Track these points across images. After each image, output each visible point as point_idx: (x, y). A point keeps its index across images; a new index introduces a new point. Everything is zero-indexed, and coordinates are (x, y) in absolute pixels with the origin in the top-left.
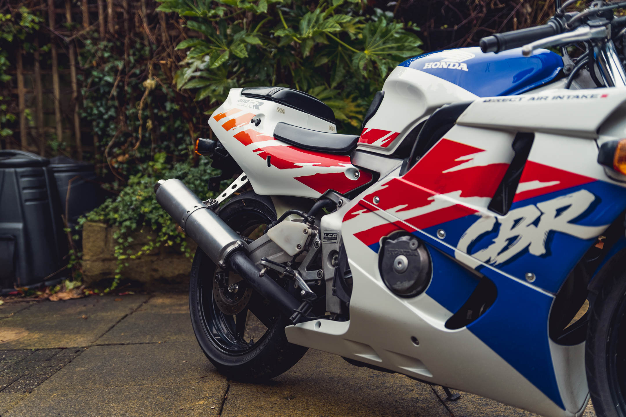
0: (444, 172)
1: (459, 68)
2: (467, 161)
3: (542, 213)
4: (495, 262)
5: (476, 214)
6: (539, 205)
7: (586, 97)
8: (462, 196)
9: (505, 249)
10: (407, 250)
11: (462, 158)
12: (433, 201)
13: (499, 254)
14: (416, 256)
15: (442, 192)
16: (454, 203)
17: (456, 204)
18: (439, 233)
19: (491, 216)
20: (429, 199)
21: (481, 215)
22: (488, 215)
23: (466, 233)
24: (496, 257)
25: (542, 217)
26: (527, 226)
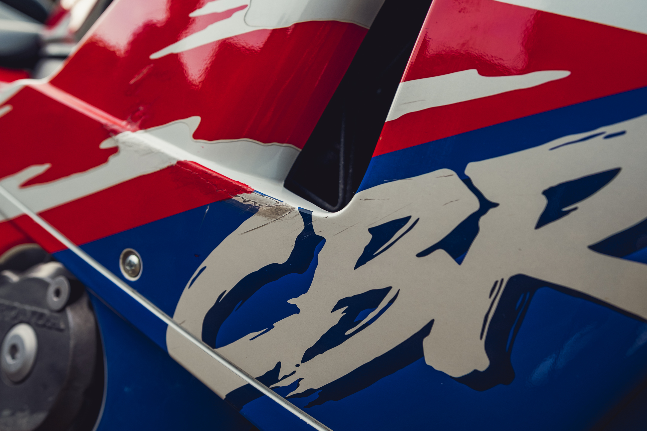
0: (155, 55)
2: (226, 14)
3: (486, 206)
4: (296, 384)
5: (239, 198)
6: (472, 168)
8: (198, 135)
10: (39, 310)
12: (115, 150)
13: (309, 355)
14: (61, 330)
16: (174, 159)
17: (179, 163)
18: (124, 263)
19: (291, 210)
20: (105, 145)
21: (255, 203)
22: (279, 204)
23: (205, 268)
24: (298, 366)
25: (483, 221)
26: (420, 255)
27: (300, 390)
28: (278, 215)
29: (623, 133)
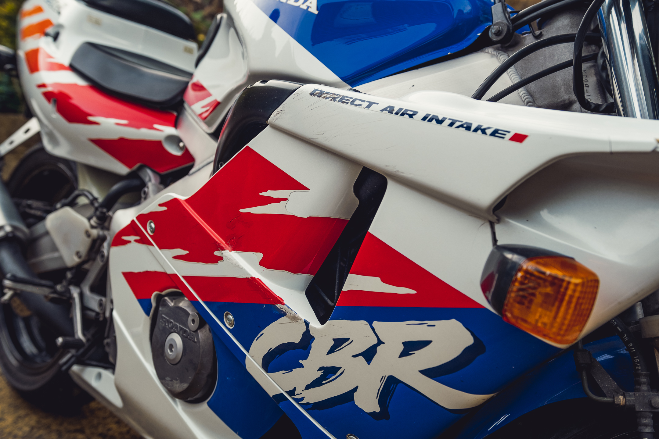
0: (242, 211)
1: (304, 7)
2: (278, 200)
3: (380, 342)
4: (302, 399)
5: (279, 306)
6: (375, 324)
7: (484, 131)
8: (262, 263)
9: (317, 383)
10: (184, 328)
11: (270, 193)
12: (221, 258)
13: (308, 387)
14: (195, 341)
15: (236, 248)
16: (250, 275)
17: (252, 277)
18: (226, 317)
19: (301, 319)
20: (216, 253)
21: (285, 311)
22: (295, 315)
23: (263, 334)
24: (303, 391)
25: (379, 348)
26: (354, 356)
27: (304, 402)
28: (295, 320)
29: (434, 326)
